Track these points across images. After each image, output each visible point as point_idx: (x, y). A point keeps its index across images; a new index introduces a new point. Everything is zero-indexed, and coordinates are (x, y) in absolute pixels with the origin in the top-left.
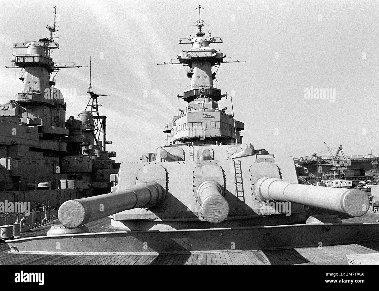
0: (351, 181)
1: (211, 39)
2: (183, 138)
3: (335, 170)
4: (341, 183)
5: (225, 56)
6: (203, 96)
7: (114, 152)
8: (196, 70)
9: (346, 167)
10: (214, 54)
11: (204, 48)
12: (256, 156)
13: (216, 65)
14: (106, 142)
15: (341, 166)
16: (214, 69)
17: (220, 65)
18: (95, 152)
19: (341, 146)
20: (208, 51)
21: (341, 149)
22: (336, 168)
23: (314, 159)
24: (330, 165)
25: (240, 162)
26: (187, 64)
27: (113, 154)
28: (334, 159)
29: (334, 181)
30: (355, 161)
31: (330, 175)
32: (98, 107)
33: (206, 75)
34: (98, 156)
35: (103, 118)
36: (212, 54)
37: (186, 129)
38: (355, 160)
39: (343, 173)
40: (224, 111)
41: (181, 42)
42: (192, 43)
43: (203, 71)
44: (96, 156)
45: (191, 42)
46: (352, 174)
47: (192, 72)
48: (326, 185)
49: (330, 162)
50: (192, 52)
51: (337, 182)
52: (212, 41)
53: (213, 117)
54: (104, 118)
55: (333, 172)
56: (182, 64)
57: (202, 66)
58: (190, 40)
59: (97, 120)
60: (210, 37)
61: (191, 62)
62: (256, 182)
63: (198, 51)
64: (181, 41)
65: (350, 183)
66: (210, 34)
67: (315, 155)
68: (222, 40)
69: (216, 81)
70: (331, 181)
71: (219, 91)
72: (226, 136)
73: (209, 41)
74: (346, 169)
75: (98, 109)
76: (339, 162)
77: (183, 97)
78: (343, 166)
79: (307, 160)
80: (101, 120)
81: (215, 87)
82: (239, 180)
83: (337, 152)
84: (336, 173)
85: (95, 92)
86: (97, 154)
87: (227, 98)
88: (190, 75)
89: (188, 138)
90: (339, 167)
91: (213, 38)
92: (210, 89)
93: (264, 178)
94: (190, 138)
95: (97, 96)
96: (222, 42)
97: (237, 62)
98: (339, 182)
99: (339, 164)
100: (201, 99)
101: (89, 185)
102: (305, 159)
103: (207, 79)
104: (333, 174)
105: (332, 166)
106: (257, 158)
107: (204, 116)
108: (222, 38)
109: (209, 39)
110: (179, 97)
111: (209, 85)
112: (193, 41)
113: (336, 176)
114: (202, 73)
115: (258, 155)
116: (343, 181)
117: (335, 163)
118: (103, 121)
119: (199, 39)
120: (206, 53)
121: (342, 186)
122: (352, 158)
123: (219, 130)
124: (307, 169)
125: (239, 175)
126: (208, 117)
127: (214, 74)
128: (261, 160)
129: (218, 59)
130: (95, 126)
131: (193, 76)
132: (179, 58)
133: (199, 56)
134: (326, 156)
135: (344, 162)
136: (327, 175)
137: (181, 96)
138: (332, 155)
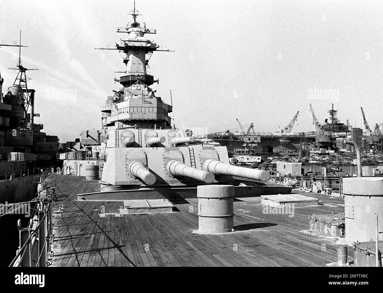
0: (260, 158)
1: (146, 30)
2: (124, 119)
3: (245, 146)
4: (252, 159)
5: (158, 46)
6: (139, 83)
7: (42, 124)
8: (132, 57)
9: (256, 144)
10: (149, 45)
11: (140, 38)
12: (202, 145)
13: (149, 54)
14: (34, 115)
15: (251, 142)
16: (147, 56)
17: (152, 53)
18: (28, 125)
19: (252, 124)
20: (144, 42)
21: (252, 127)
22: (247, 144)
23: (227, 134)
24: (241, 141)
25: (193, 149)
26: (123, 51)
27: (41, 127)
28: (245, 135)
29: (245, 157)
30: (264, 138)
31: (241, 150)
32: (27, 81)
33: (141, 62)
34: (30, 129)
35: (31, 92)
36: (147, 44)
37: (128, 112)
38: (264, 136)
39: (253, 149)
40: (154, 94)
41: (118, 31)
42: (129, 33)
43: (137, 59)
44: (29, 129)
45: (127, 31)
46: (261, 151)
47: (128, 59)
48: (238, 160)
49: (242, 138)
50: (129, 41)
51: (248, 158)
52: (147, 31)
53: (151, 103)
54: (33, 91)
55: (244, 148)
56: (118, 50)
57: (137, 54)
58: (127, 29)
59: (26, 93)
60: (145, 29)
61: (127, 49)
62: (204, 162)
63: (135, 41)
64: (119, 29)
65: (259, 159)
66: (145, 25)
67: (228, 132)
68: (155, 32)
69: (149, 67)
70: (243, 157)
71: (152, 77)
72: (160, 119)
73: (144, 32)
74: (256, 145)
75: (27, 83)
76: (250, 139)
77: (119, 81)
78: (253, 143)
79: (219, 135)
80: (30, 94)
81: (148, 74)
82: (193, 161)
83: (249, 129)
84: (247, 148)
85: (24, 67)
86: (29, 127)
87: (158, 84)
88: (126, 62)
89: (129, 120)
90: (249, 143)
91: (148, 29)
92: (145, 76)
93: (211, 160)
94: (131, 120)
95: (26, 69)
96: (156, 33)
97: (167, 51)
98: (250, 158)
99: (250, 141)
100: (137, 85)
101: (37, 157)
102: (218, 134)
103: (142, 66)
104: (243, 150)
105: (243, 142)
106: (202, 146)
107: (143, 102)
108: (155, 30)
109: (144, 30)
110: (115, 80)
111: (143, 71)
112: (129, 30)
113: (246, 152)
114: (137, 60)
115: (203, 145)
116: (254, 157)
117: (246, 140)
118: (31, 94)
119: (135, 29)
120: (141, 43)
121: (252, 161)
122: (262, 135)
123: (156, 114)
124: (219, 144)
125: (192, 158)
126: (147, 103)
127: (147, 61)
128: (207, 148)
129: (152, 48)
130: (24, 100)
131: (129, 62)
132: (117, 45)
133: (136, 46)
134: (238, 132)
135: (255, 139)
136: (238, 150)
137: (117, 80)
138: (243, 132)
